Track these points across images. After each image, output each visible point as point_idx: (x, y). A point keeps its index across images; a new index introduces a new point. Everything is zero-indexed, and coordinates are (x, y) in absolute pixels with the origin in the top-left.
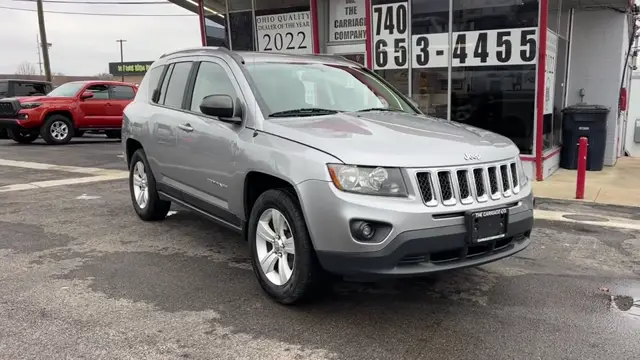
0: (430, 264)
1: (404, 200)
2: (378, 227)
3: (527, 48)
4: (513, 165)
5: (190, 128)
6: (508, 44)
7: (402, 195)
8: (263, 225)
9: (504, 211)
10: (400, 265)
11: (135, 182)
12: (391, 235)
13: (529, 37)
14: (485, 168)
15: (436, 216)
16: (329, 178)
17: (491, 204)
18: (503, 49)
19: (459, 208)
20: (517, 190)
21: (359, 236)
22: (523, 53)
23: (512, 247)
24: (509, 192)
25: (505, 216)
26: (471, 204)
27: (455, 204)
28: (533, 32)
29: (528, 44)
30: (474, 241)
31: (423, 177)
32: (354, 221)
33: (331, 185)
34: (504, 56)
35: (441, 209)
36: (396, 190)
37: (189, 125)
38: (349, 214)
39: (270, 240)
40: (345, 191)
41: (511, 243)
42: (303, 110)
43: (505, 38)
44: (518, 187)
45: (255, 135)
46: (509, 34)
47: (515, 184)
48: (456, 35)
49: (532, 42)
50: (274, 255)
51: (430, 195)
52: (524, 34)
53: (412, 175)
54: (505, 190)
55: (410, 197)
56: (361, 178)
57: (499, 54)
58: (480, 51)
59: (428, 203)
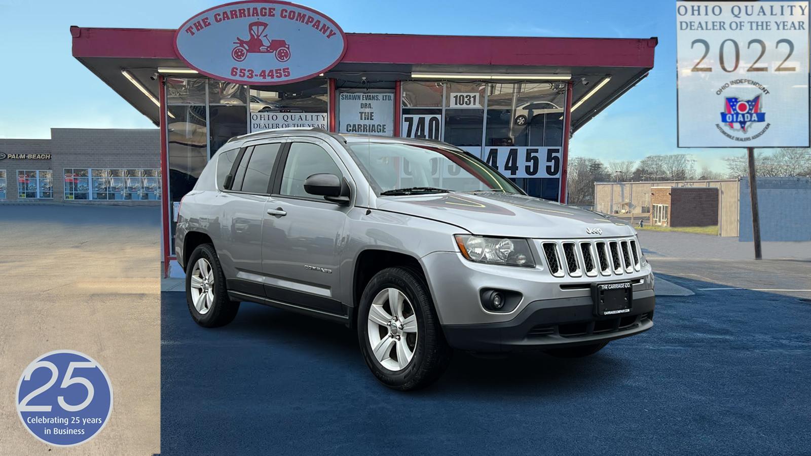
0: (558, 336)
1: (532, 270)
2: (508, 296)
3: (552, 164)
4: (633, 243)
5: (283, 213)
6: (536, 160)
7: (530, 265)
8: (376, 308)
9: (627, 285)
10: (530, 336)
11: (193, 284)
12: (521, 305)
13: (554, 155)
14: (607, 242)
15: (563, 286)
16: (457, 249)
17: (614, 278)
18: (531, 164)
19: (585, 280)
20: (638, 267)
21: (489, 305)
22: (548, 168)
23: (636, 326)
24: (630, 269)
25: (629, 291)
26: (596, 276)
27: (580, 276)
28: (557, 151)
29: (553, 161)
30: (601, 313)
31: (549, 248)
32: (484, 290)
33: (460, 255)
34: (532, 171)
35: (568, 280)
36: (523, 261)
37: (280, 209)
38: (479, 284)
39: (385, 323)
40: (473, 261)
41: (636, 323)
42: (415, 188)
43: (533, 155)
44: (639, 265)
45: (368, 213)
46: (536, 151)
47: (636, 263)
48: (488, 149)
49: (556, 159)
50: (391, 340)
51: (557, 266)
52: (550, 152)
53: (539, 245)
54: (627, 266)
55: (537, 267)
56: (487, 250)
57: (528, 168)
58: (510, 165)
59: (556, 274)
